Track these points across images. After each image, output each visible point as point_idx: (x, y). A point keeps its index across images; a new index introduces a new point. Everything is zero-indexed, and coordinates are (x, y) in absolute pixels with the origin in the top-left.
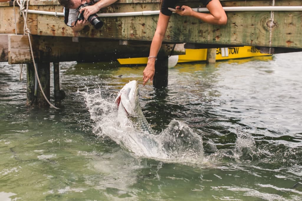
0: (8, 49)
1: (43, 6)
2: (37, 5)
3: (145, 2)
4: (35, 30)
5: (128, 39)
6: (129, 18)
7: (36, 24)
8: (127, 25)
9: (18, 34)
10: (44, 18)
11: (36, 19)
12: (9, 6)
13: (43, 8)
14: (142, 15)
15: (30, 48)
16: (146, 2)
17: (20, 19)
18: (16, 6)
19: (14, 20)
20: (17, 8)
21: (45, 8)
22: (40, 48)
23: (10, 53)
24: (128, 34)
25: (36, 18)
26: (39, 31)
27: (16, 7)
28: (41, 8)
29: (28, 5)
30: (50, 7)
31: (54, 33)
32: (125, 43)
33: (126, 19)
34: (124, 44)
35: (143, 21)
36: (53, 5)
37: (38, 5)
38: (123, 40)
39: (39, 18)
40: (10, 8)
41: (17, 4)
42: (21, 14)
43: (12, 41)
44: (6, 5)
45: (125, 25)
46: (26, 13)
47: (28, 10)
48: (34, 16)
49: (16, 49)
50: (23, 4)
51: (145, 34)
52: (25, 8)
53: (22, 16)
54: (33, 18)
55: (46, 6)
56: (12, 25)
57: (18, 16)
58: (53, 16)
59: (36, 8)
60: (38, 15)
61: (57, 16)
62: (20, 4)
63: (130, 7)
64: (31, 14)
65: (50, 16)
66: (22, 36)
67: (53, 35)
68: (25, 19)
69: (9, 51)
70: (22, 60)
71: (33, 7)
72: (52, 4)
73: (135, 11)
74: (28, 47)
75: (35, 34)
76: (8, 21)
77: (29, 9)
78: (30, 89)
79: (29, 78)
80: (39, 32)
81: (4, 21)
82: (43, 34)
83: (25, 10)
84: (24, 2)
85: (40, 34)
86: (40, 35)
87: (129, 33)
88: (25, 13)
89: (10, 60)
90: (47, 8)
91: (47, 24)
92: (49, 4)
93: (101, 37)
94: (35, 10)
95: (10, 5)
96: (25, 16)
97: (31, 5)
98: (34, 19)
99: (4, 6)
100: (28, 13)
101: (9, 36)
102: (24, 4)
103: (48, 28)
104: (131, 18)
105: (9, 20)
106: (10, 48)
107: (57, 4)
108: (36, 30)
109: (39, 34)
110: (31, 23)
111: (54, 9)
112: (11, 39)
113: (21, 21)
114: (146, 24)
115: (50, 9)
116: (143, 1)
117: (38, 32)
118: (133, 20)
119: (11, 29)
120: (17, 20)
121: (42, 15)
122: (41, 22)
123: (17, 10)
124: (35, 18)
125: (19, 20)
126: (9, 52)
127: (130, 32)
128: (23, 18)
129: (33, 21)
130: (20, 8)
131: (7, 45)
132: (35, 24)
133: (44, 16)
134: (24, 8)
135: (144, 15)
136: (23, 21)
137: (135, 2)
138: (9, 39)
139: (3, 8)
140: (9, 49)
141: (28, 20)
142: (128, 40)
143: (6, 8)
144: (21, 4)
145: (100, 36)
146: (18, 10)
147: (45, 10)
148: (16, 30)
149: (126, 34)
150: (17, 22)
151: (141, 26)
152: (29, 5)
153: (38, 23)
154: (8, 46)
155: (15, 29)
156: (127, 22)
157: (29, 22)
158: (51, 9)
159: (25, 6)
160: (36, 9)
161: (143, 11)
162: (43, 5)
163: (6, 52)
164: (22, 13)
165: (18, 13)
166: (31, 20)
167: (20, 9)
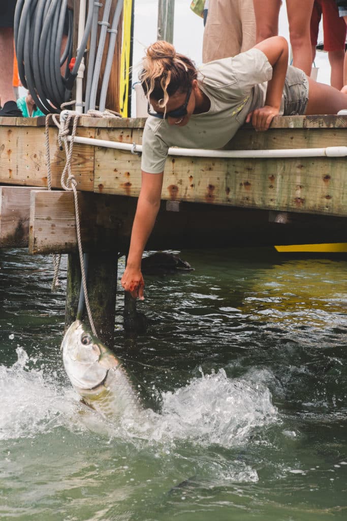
0: (29, 219)
1: (109, 129)
2: (96, 128)
3: (332, 126)
4: (89, 181)
5: (290, 211)
6: (293, 163)
7: (92, 169)
8: (288, 179)
9: (52, 189)
10: (109, 156)
11: (93, 158)
12: (36, 125)
13: (107, 133)
14: (323, 155)
15: (75, 220)
16: (336, 127)
17: (58, 157)
18: (50, 126)
19: (45, 158)
20: (51, 131)
21: (112, 134)
22: (98, 221)
23: (33, 229)
24: (289, 197)
25: (91, 156)
26: (96, 184)
27: (51, 128)
28: (104, 134)
29: (75, 125)
30: (122, 133)
31: (128, 190)
32: (281, 219)
33: (287, 165)
34: (278, 222)
35: (326, 169)
36: (129, 128)
37: (97, 126)
38: (276, 213)
39: (99, 154)
40: (39, 130)
41: (53, 123)
42: (60, 145)
43: (39, 205)
44: (30, 124)
45: (282, 178)
46: (71, 144)
47: (75, 137)
48: (88, 150)
49: (47, 221)
50: (65, 122)
51: (330, 201)
52: (70, 133)
53: (62, 148)
54: (85, 155)
55: (114, 129)
56: (41, 169)
57: (54, 149)
58: (128, 152)
59: (92, 133)
60: (96, 149)
61: (135, 152)
62: (59, 123)
63: (299, 138)
64: (83, 145)
65: (122, 151)
66: (61, 194)
67: (125, 194)
68: (68, 157)
69: (30, 225)
70: (60, 246)
71: (88, 131)
72: (126, 127)
73: (308, 147)
74: (72, 219)
75: (89, 189)
76: (34, 159)
77: (77, 134)
78: (71, 309)
79: (72, 285)
80: (97, 187)
81: (25, 157)
82: (105, 191)
83: (70, 138)
84: (68, 119)
85: (98, 190)
86: (98, 192)
87: (291, 196)
88: (69, 142)
89: (31, 244)
90: (116, 134)
91: (115, 170)
92: (121, 126)
93: (228, 203)
94: (91, 137)
95: (37, 123)
96: (69, 150)
97: (83, 127)
98: (87, 158)
99: (27, 125)
100: (76, 144)
101: (34, 193)
102: (67, 123)
103: (117, 178)
104: (299, 163)
105: (35, 156)
106: (34, 220)
107: (137, 127)
108: (91, 180)
109: (96, 190)
110: (80, 166)
111: (132, 136)
112: (36, 200)
113: (61, 160)
114: (332, 177)
115: (121, 136)
116: (329, 125)
117: (95, 187)
118: (302, 166)
119: (38, 176)
120: (53, 158)
121: (104, 149)
122: (101, 164)
123: (53, 135)
124: (89, 154)
125: (56, 158)
126: (32, 227)
127: (294, 194)
128: (65, 155)
129: (85, 161)
130: (60, 131)
131: (28, 210)
132: (88, 169)
133: (109, 151)
134: (67, 131)
135: (328, 155)
136: (65, 161)
137: (308, 127)
138: (33, 199)
139: (23, 129)
140: (32, 222)
141: (76, 160)
142: (287, 212)
143: (30, 131)
144: (61, 123)
145: (227, 201)
146: (56, 134)
147: (111, 139)
148: (48, 180)
149: (286, 198)
150: (51, 162)
151: (321, 182)
152: (78, 126)
153: (96, 166)
154: (29, 214)
155: (46, 178)
156: (287, 171)
157: (76, 163)
158: (124, 138)
159: (70, 127)
160: (93, 136)
161: (326, 147)
162: (108, 127)
163: (25, 225)
164: (63, 142)
165: (55, 142)
166: (81, 160)
167: (60, 133)
